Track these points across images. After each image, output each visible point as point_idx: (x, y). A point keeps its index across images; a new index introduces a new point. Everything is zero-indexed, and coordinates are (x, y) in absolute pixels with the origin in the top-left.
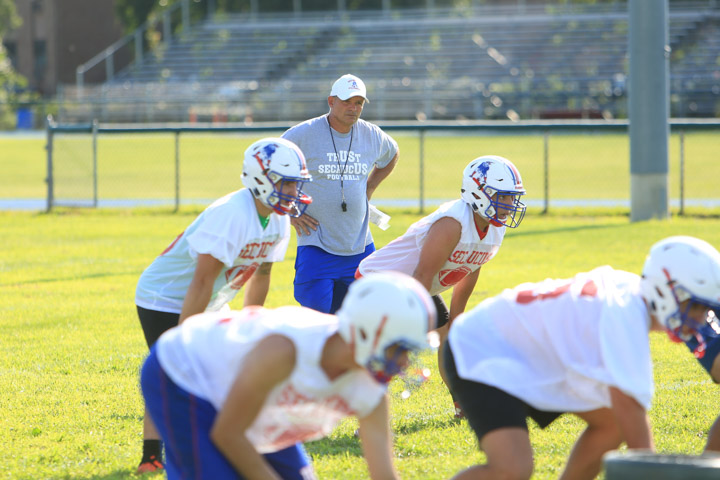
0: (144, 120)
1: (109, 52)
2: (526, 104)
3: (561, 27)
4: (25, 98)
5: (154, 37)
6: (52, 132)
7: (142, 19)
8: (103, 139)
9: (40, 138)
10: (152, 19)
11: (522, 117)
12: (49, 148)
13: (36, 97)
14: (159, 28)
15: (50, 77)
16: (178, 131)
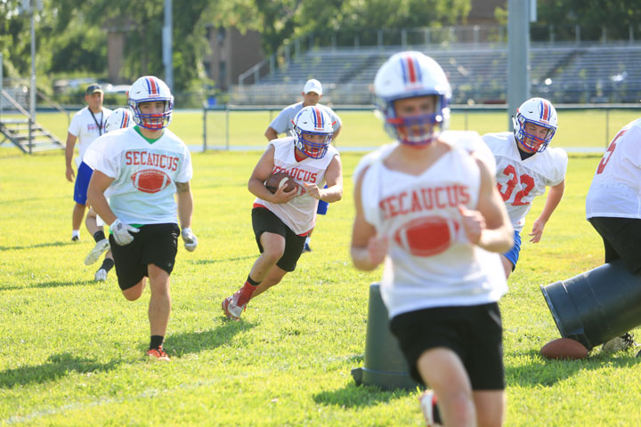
0: (274, 104)
1: (256, 68)
2: (477, 97)
3: (497, 56)
4: (213, 92)
5: (281, 60)
6: (206, 110)
7: (275, 50)
8: (232, 114)
9: (200, 114)
10: (281, 50)
11: (476, 103)
12: (205, 118)
13: (218, 91)
14: (284, 55)
15: (228, 81)
16: (271, 110)
